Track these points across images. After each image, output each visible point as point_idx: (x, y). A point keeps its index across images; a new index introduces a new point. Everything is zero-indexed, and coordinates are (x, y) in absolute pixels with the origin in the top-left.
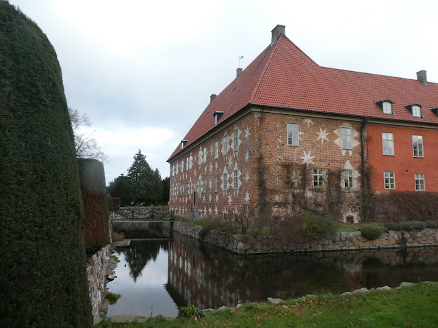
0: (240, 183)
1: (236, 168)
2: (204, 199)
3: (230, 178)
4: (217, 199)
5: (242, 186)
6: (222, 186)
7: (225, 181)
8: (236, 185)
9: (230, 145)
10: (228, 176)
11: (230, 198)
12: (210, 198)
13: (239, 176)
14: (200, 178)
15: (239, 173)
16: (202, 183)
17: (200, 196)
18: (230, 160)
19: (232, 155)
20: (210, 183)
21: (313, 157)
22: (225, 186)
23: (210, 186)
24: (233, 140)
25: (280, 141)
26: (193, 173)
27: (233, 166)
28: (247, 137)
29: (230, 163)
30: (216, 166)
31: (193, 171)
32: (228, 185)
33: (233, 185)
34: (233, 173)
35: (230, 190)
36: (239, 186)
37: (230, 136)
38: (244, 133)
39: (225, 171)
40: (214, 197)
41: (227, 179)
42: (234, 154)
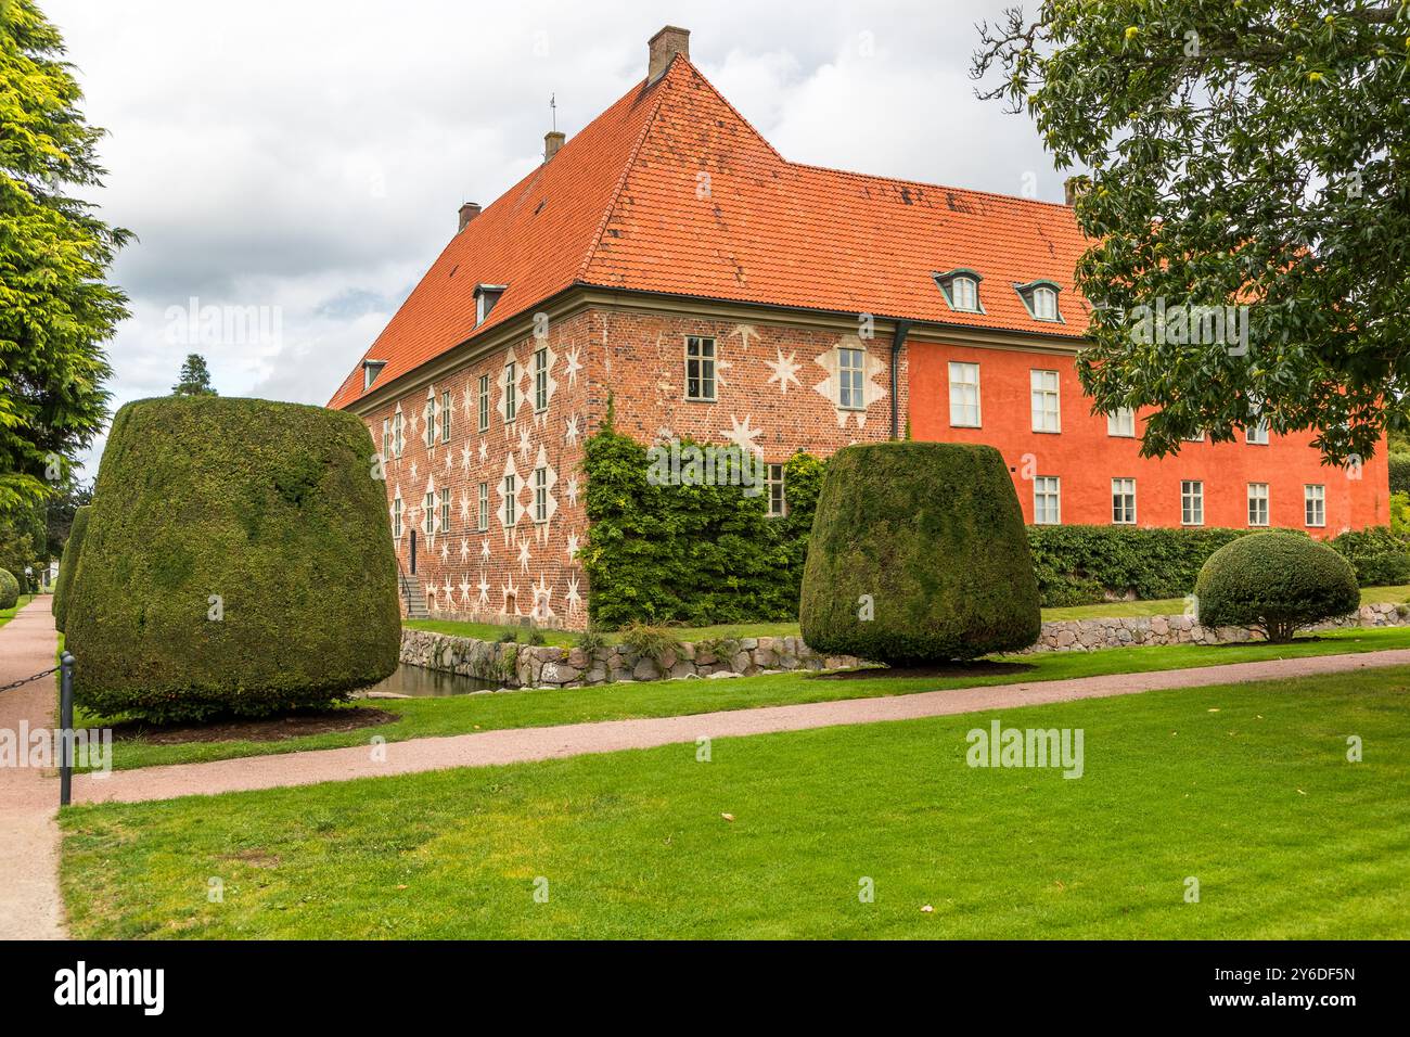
0: (552, 505)
1: (542, 460)
2: (445, 553)
3: (526, 490)
4: (486, 551)
5: (558, 515)
6: (501, 513)
7: (510, 499)
8: (542, 510)
9: (524, 391)
10: (519, 483)
11: (524, 547)
12: (465, 550)
13: (549, 486)
14: (430, 488)
15: (552, 477)
16: (437, 502)
17: (430, 542)
18: (525, 436)
19: (530, 421)
20: (465, 504)
21: (758, 432)
22: (510, 514)
23: (465, 512)
24: (533, 377)
25: (666, 387)
26: (406, 471)
27: (533, 456)
28: (573, 374)
29: (524, 445)
30: (483, 449)
31: (408, 464)
32: (519, 510)
33: (532, 510)
34: (533, 476)
35: (525, 527)
36: (551, 511)
37: (525, 363)
38: (562, 362)
39: (510, 468)
40: (476, 547)
41: (517, 493)
42: (536, 419)
